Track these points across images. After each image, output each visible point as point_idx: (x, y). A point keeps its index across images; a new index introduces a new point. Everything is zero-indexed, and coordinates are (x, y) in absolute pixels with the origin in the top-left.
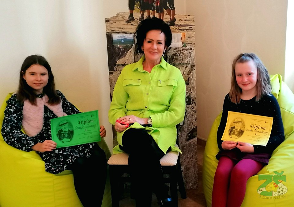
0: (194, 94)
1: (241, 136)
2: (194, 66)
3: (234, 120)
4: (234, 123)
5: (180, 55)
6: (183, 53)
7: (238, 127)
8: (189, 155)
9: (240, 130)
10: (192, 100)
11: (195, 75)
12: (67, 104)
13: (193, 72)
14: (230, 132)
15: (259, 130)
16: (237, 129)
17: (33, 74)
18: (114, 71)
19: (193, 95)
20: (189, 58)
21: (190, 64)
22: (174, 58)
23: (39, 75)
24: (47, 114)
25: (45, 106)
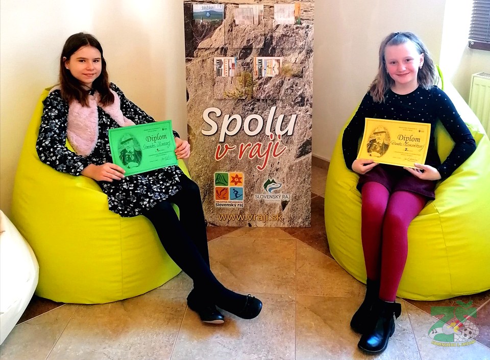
0: (310, 91)
1: (385, 153)
2: (311, 51)
3: (375, 130)
4: (374, 134)
5: (292, 35)
6: (297, 33)
7: (381, 139)
8: (299, 178)
9: (384, 144)
10: (306, 100)
11: (311, 65)
12: (127, 103)
13: (309, 60)
14: (369, 148)
15: (410, 143)
16: (378, 143)
17: (82, 60)
18: (193, 57)
19: (308, 93)
20: (305, 41)
21: (306, 48)
22: (283, 39)
23: (91, 62)
24: (103, 120)
25: (98, 107)
